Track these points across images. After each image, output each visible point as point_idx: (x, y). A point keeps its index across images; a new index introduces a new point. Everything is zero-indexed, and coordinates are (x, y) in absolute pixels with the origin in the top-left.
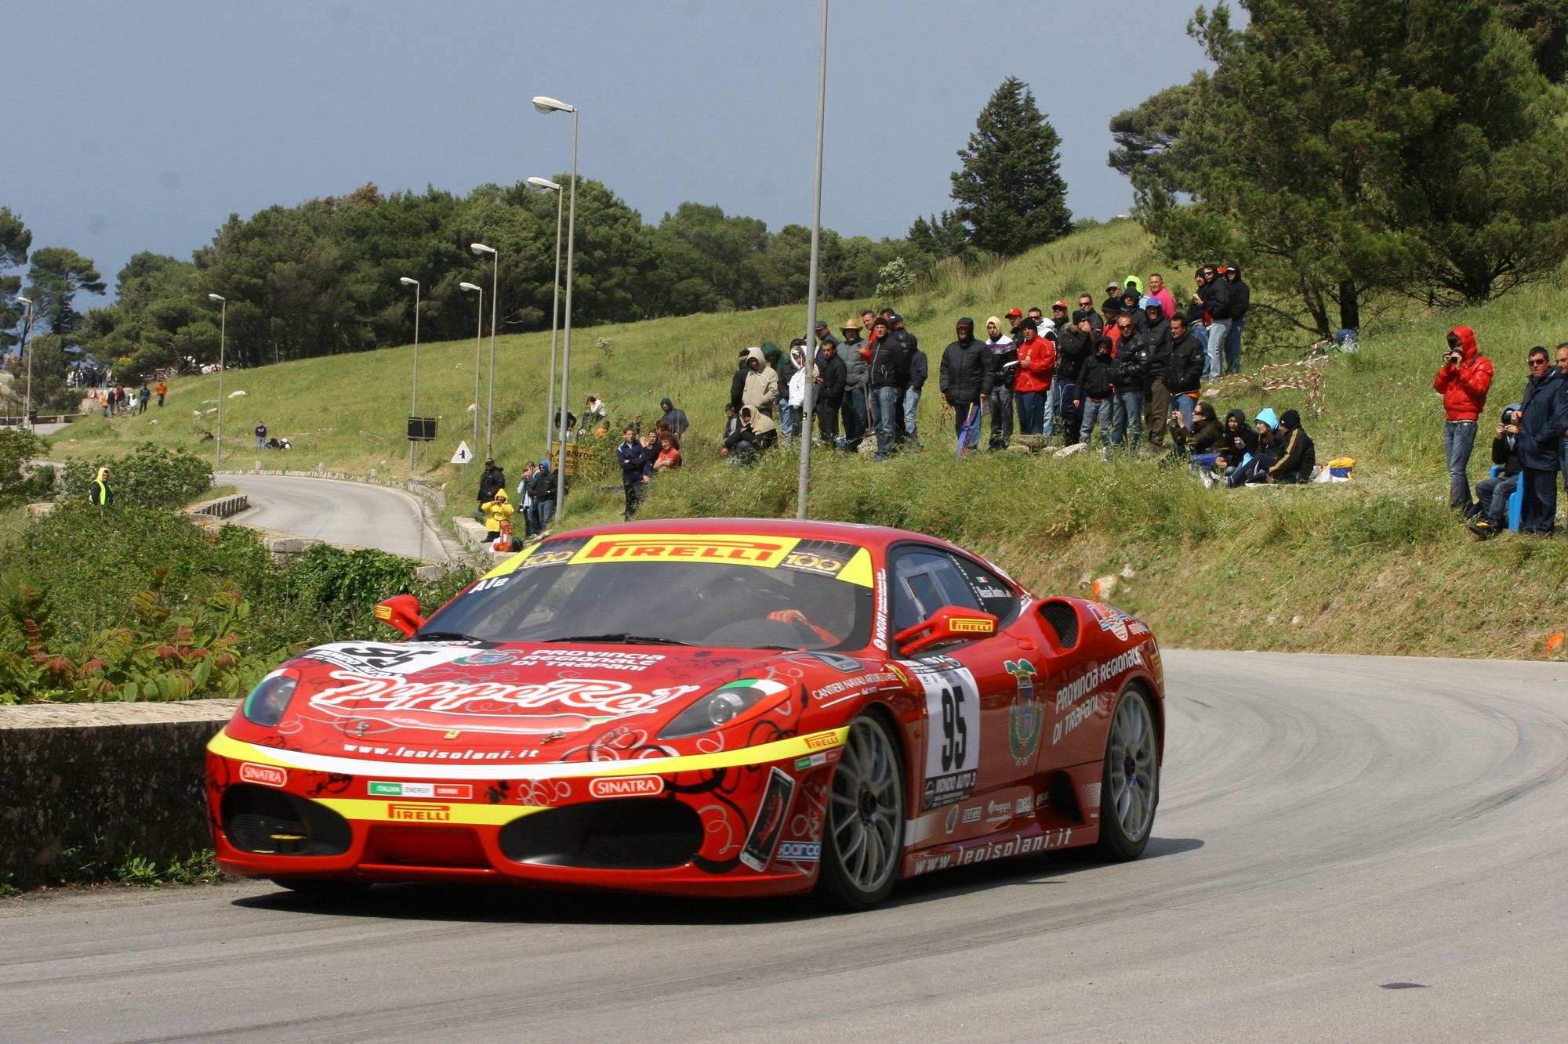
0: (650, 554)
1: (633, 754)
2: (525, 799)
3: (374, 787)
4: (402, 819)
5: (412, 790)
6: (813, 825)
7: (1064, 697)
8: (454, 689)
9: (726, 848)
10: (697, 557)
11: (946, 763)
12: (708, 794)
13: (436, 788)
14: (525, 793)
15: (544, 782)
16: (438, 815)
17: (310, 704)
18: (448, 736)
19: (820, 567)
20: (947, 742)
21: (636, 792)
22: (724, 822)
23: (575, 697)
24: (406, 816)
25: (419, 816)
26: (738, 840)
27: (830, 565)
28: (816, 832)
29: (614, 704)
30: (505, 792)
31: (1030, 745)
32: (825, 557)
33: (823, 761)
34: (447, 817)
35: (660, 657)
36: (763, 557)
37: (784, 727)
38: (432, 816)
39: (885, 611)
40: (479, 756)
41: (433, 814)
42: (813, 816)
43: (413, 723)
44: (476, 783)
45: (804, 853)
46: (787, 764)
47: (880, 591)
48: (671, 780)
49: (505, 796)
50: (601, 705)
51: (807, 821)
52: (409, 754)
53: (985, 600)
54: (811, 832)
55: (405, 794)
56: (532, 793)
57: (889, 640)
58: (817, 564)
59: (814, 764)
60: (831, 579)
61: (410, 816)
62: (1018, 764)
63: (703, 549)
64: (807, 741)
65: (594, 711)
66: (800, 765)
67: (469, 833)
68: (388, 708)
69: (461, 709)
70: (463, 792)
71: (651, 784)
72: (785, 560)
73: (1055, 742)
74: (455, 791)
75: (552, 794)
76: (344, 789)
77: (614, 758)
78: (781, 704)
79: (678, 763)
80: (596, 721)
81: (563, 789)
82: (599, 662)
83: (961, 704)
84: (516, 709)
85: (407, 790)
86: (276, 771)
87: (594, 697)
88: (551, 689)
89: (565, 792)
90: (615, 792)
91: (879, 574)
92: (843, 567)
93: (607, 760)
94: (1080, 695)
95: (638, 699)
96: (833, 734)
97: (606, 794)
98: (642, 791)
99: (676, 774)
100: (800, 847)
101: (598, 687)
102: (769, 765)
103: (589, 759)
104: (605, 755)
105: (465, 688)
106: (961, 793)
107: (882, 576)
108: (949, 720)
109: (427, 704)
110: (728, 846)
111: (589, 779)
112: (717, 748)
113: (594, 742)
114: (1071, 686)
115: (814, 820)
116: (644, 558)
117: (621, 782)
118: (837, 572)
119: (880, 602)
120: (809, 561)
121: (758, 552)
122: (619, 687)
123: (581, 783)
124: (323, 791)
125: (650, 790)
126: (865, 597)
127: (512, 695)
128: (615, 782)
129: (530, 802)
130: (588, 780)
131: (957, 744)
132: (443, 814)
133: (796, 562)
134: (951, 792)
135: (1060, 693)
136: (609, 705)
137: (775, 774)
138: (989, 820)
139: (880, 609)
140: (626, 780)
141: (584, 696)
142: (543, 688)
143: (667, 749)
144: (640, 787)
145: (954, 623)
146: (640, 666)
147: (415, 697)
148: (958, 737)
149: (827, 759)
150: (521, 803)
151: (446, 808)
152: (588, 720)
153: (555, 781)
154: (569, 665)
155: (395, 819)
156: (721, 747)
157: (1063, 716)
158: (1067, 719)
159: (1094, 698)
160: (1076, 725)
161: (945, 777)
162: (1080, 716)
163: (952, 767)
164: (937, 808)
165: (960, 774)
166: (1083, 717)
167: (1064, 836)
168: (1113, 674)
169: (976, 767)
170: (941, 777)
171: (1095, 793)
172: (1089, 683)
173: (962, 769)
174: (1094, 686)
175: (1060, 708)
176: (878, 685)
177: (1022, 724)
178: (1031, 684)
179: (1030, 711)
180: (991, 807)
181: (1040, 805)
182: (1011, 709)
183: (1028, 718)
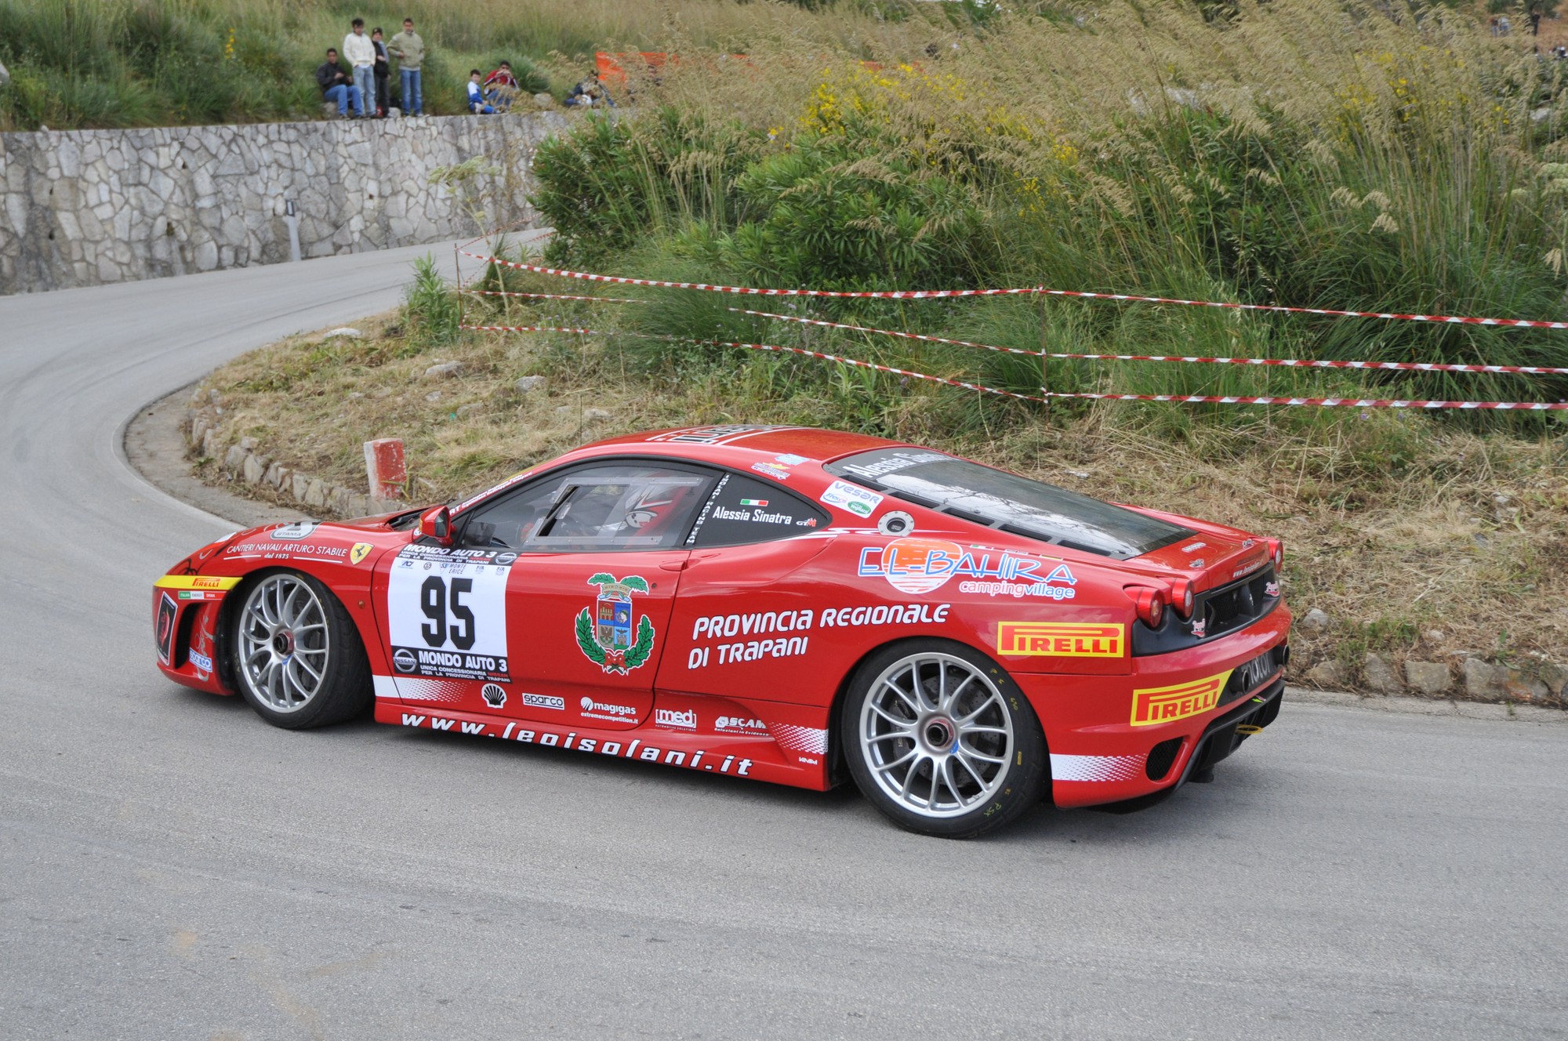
6: (202, 643)
7: (708, 625)
11: (433, 639)
20: (432, 622)
31: (627, 660)
33: (202, 598)
37: (192, 567)
42: (202, 636)
45: (201, 663)
46: (173, 592)
53: (710, 520)
59: (192, 598)
62: (606, 670)
64: (196, 580)
66: (182, 596)
83: (461, 595)
94: (759, 630)
100: (199, 657)
102: (162, 589)
106: (478, 673)
108: (433, 602)
114: (733, 617)
115: (202, 640)
131: (455, 629)
134: (453, 667)
135: (704, 620)
137: (163, 596)
148: (451, 619)
149: (205, 597)
157: (711, 643)
158: (723, 648)
159: (798, 640)
160: (747, 658)
161: (436, 652)
162: (757, 650)
163: (449, 645)
164: (433, 677)
165: (471, 655)
166: (767, 655)
167: (735, 765)
168: (854, 622)
169: (505, 655)
170: (429, 651)
171: (816, 740)
172: (786, 621)
173: (473, 651)
174: (800, 627)
175: (703, 635)
176: (294, 554)
177: (607, 635)
178: (628, 601)
179: (626, 624)
180: (586, 702)
181: (726, 728)
182: (579, 616)
183: (622, 632)
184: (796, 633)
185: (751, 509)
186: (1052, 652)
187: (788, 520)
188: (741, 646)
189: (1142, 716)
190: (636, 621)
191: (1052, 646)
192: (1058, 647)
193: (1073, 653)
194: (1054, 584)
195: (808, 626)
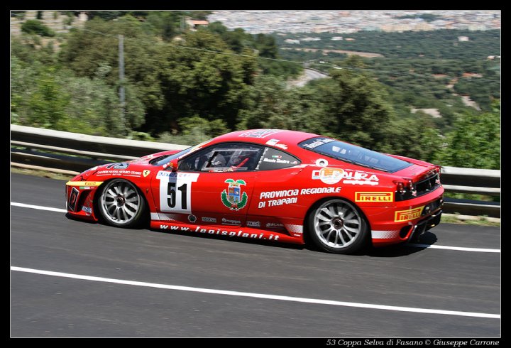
28: (89, 206)
33: (89, 188)
45: (87, 210)
59: (85, 189)
62: (231, 209)
64: (86, 183)
66: (81, 188)
73: (259, 207)
94: (281, 196)
102: (73, 186)
114: (273, 192)
115: (89, 203)
137: (73, 189)
157: (266, 200)
158: (270, 202)
160: (278, 205)
162: (281, 202)
166: (284, 203)
167: (274, 237)
171: (299, 229)
172: (290, 193)
175: (264, 197)
176: (122, 174)
177: (231, 198)
178: (239, 187)
179: (238, 195)
180: (224, 219)
181: (270, 226)
182: (222, 193)
183: (237, 197)
184: (294, 197)
185: (276, 159)
186: (371, 201)
187: (288, 162)
188: (275, 201)
189: (398, 219)
190: (241, 193)
191: (371, 199)
192: (374, 199)
193: (378, 201)
194: (372, 181)
195: (297, 194)
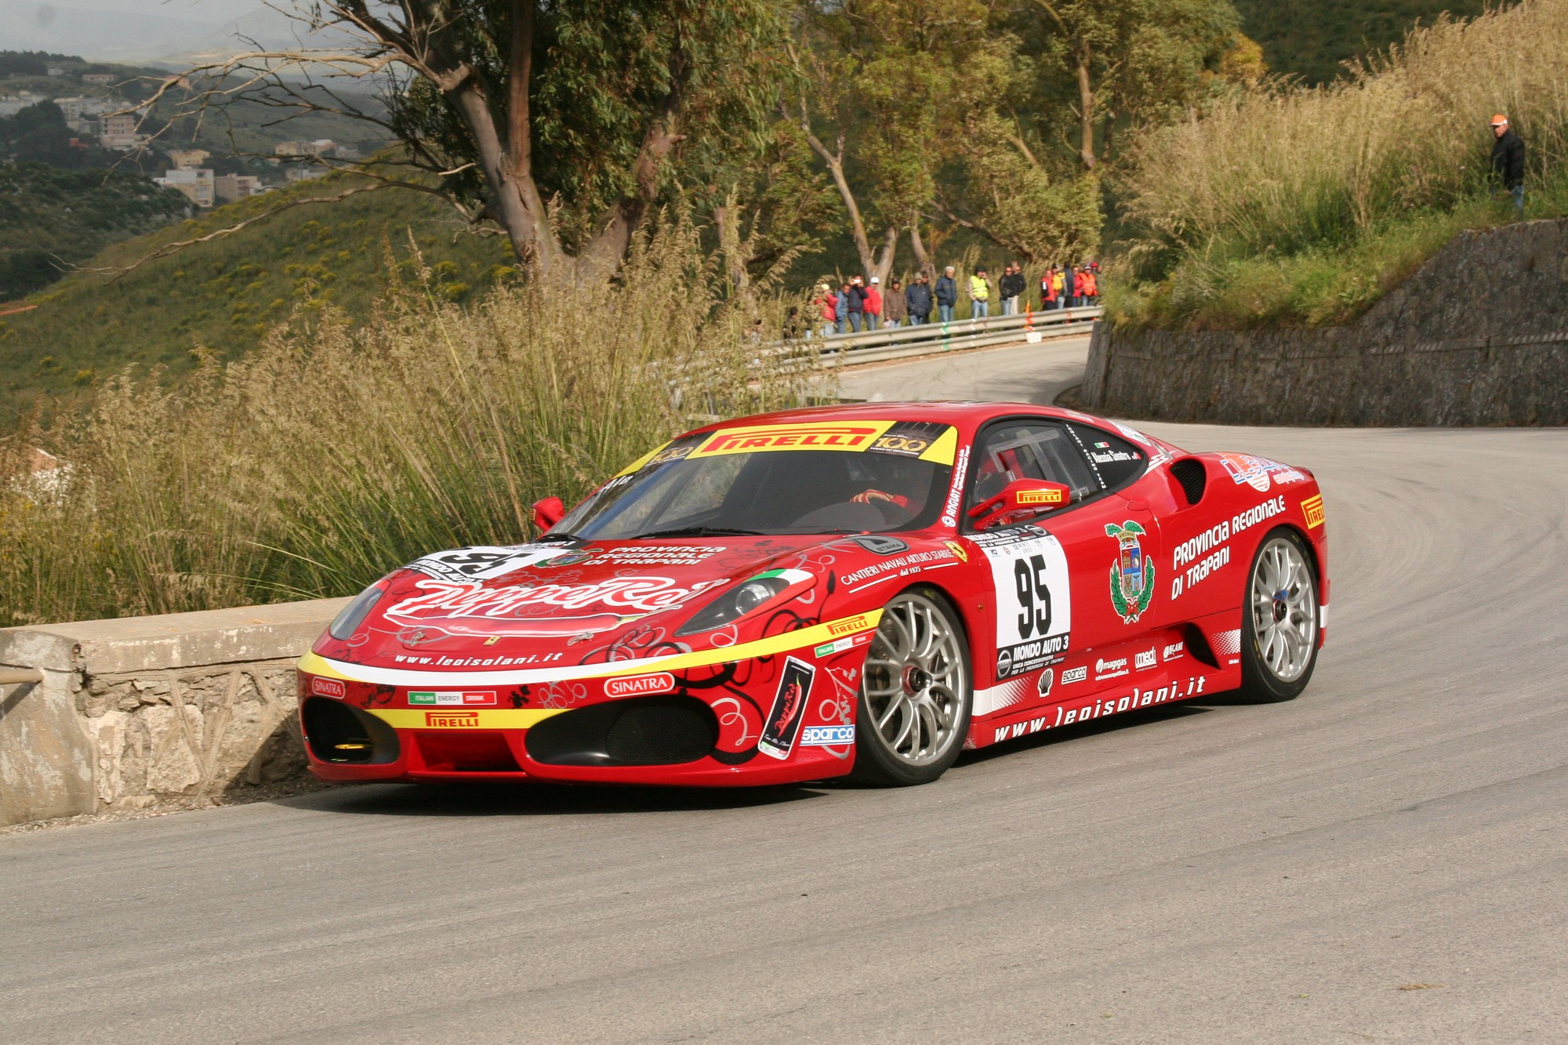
0: (756, 445)
1: (647, 653)
2: (544, 702)
3: (413, 696)
4: (438, 727)
5: (444, 698)
6: (843, 709)
7: (1183, 553)
8: (516, 593)
9: (742, 740)
10: (797, 446)
11: (1025, 630)
12: (720, 689)
13: (464, 696)
14: (545, 696)
15: (561, 684)
16: (468, 721)
17: (385, 616)
18: (488, 642)
19: (906, 448)
20: (1025, 611)
21: (649, 689)
22: (738, 714)
23: (619, 597)
24: (441, 724)
25: (452, 723)
26: (755, 730)
27: (916, 445)
28: (846, 716)
29: (650, 602)
30: (527, 697)
31: (1139, 604)
32: (914, 438)
33: (850, 646)
34: (477, 724)
35: (720, 549)
36: (855, 442)
37: (803, 616)
38: (463, 723)
39: (961, 487)
40: (508, 661)
41: (464, 721)
42: (842, 699)
43: (466, 631)
44: (500, 689)
45: (835, 736)
46: (806, 653)
47: (959, 469)
48: (682, 677)
49: (527, 701)
50: (638, 605)
51: (837, 705)
52: (448, 662)
53: (1098, 465)
54: (842, 717)
55: (439, 703)
56: (551, 696)
57: (960, 517)
58: (904, 446)
59: (837, 650)
60: (914, 460)
61: (445, 724)
62: (1126, 621)
63: (804, 437)
64: (830, 628)
65: (630, 610)
66: (820, 652)
67: (498, 738)
68: (451, 616)
69: (511, 614)
70: (488, 698)
71: (662, 681)
72: (874, 444)
73: (1174, 596)
74: (481, 698)
75: (569, 696)
76: (389, 700)
77: (630, 658)
78: (805, 593)
79: (691, 659)
80: (628, 619)
81: (579, 691)
82: (662, 558)
83: (1041, 572)
84: (561, 611)
85: (440, 699)
86: (337, 684)
87: (635, 595)
88: (601, 589)
89: (581, 694)
90: (628, 691)
91: (962, 451)
92: (928, 446)
93: (623, 659)
94: (1205, 548)
95: (675, 594)
96: (862, 618)
97: (619, 693)
98: (654, 689)
99: (686, 670)
100: (830, 730)
101: (644, 584)
102: (783, 655)
103: (607, 660)
104: (623, 655)
105: (526, 591)
106: (1051, 657)
107: (965, 453)
108: (1025, 589)
109: (483, 611)
110: (744, 736)
111: (604, 679)
112: (730, 641)
113: (615, 642)
114: (1192, 541)
115: (844, 704)
116: (752, 449)
117: (634, 680)
118: (921, 452)
119: (957, 480)
120: (898, 442)
121: (853, 436)
122: (664, 583)
123: (596, 684)
124: (374, 702)
125: (662, 687)
126: (942, 474)
127: (562, 598)
128: (628, 681)
129: (550, 706)
130: (602, 680)
131: (1039, 612)
132: (472, 720)
133: (885, 445)
134: (1035, 657)
135: (1178, 549)
136: (646, 602)
137: (790, 663)
138: (1097, 679)
139: (955, 486)
140: (639, 679)
141: (628, 595)
142: (594, 588)
143: (681, 645)
144: (652, 685)
145: (1021, 496)
146: (697, 559)
147: (478, 603)
148: (1038, 604)
149: (854, 643)
150: (541, 707)
151: (475, 715)
152: (619, 619)
153: (571, 683)
154: (632, 562)
155: (433, 727)
156: (734, 640)
157: (1183, 569)
158: (1189, 573)
159: (1223, 550)
160: (1202, 578)
161: (1025, 644)
162: (1206, 568)
163: (1035, 634)
164: (1019, 676)
165: (1047, 639)
166: (1211, 569)
167: (1196, 685)
168: (1249, 525)
169: (1068, 630)
170: (1020, 645)
171: (1233, 639)
173: (1049, 634)
174: (1224, 538)
175: (1179, 562)
176: (922, 565)
177: (1128, 583)
178: (1137, 545)
179: (1138, 570)
180: (1100, 665)
181: (1170, 656)
182: (1112, 570)
183: (1136, 577)
184: (1223, 545)
187: (1127, 456)
188: (1197, 567)
190: (1144, 564)
195: (1228, 536)
